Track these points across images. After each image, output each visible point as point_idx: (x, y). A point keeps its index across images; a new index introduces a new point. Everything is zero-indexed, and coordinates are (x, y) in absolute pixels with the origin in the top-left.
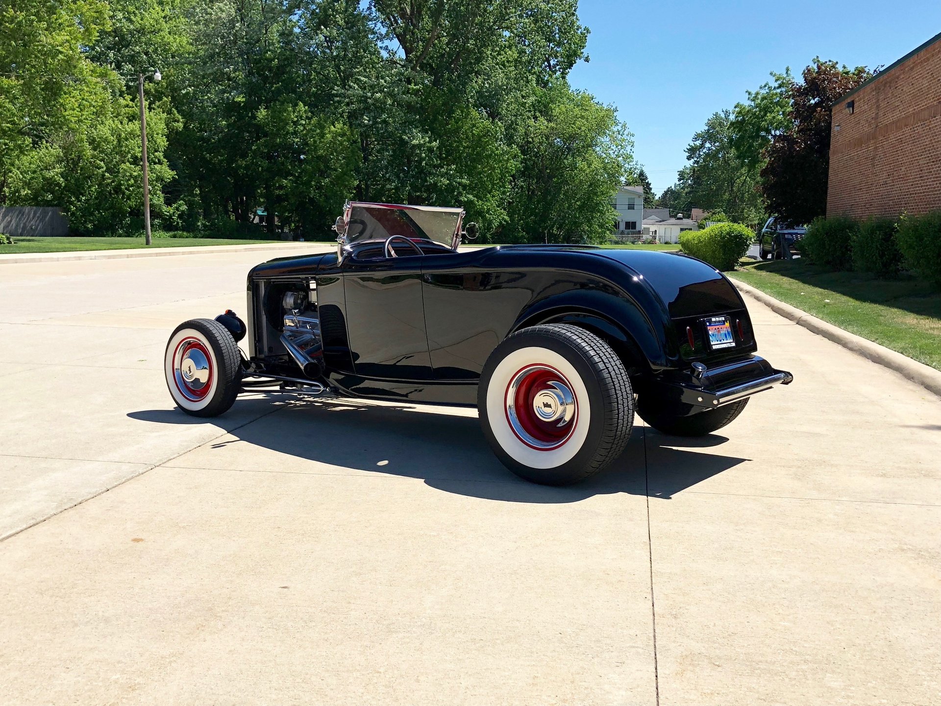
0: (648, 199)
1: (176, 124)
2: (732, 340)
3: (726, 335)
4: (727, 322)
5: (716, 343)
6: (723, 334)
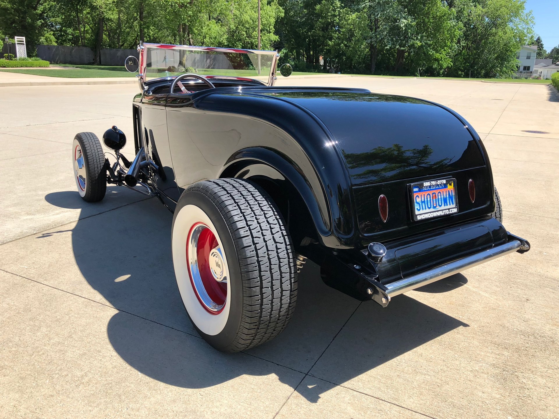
0: (540, 53)
1: (280, 14)
2: (454, 206)
3: (445, 200)
4: (450, 185)
5: (425, 211)
6: (440, 200)
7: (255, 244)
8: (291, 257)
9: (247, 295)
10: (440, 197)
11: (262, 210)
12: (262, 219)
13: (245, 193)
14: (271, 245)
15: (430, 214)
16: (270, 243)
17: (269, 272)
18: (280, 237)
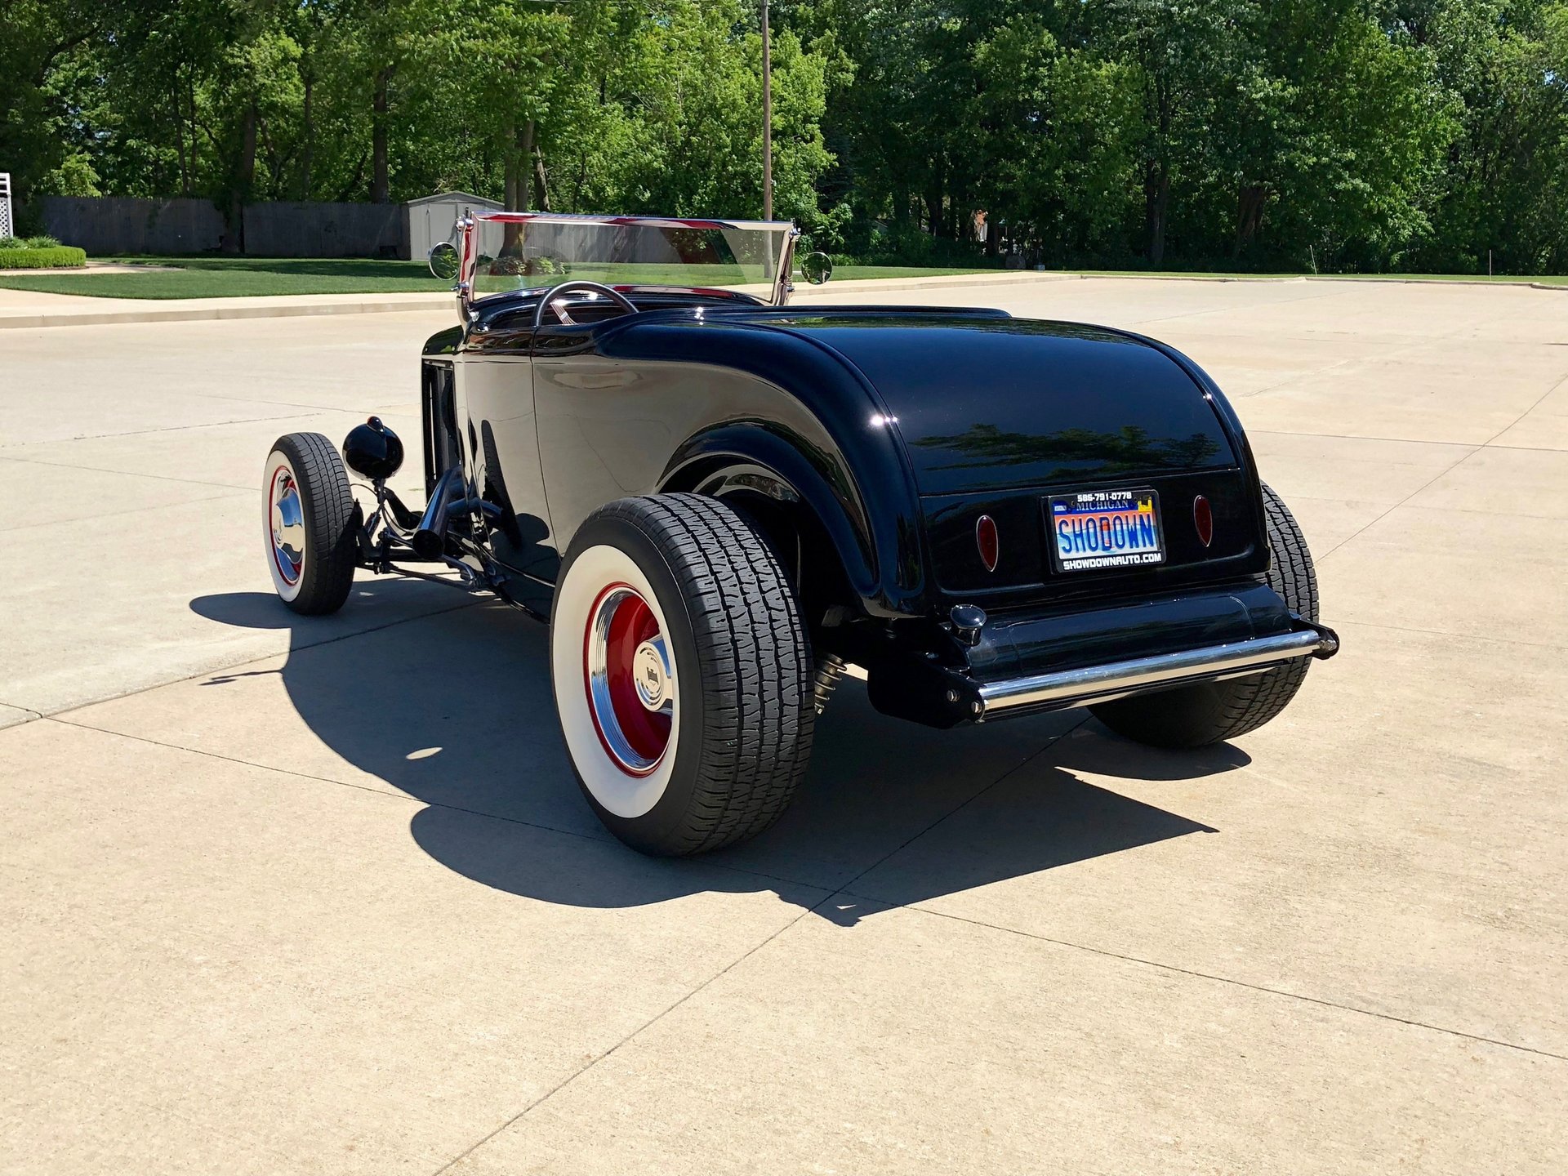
1: (842, 76)
2: (1155, 548)
3: (1133, 536)
4: (1145, 503)
5: (1081, 554)
6: (1119, 534)
7: (726, 608)
8: (800, 639)
9: (712, 707)
10: (1118, 528)
11: (742, 547)
12: (741, 562)
13: (708, 515)
14: (759, 612)
15: (1093, 560)
16: (758, 609)
17: (755, 663)
18: (778, 599)
